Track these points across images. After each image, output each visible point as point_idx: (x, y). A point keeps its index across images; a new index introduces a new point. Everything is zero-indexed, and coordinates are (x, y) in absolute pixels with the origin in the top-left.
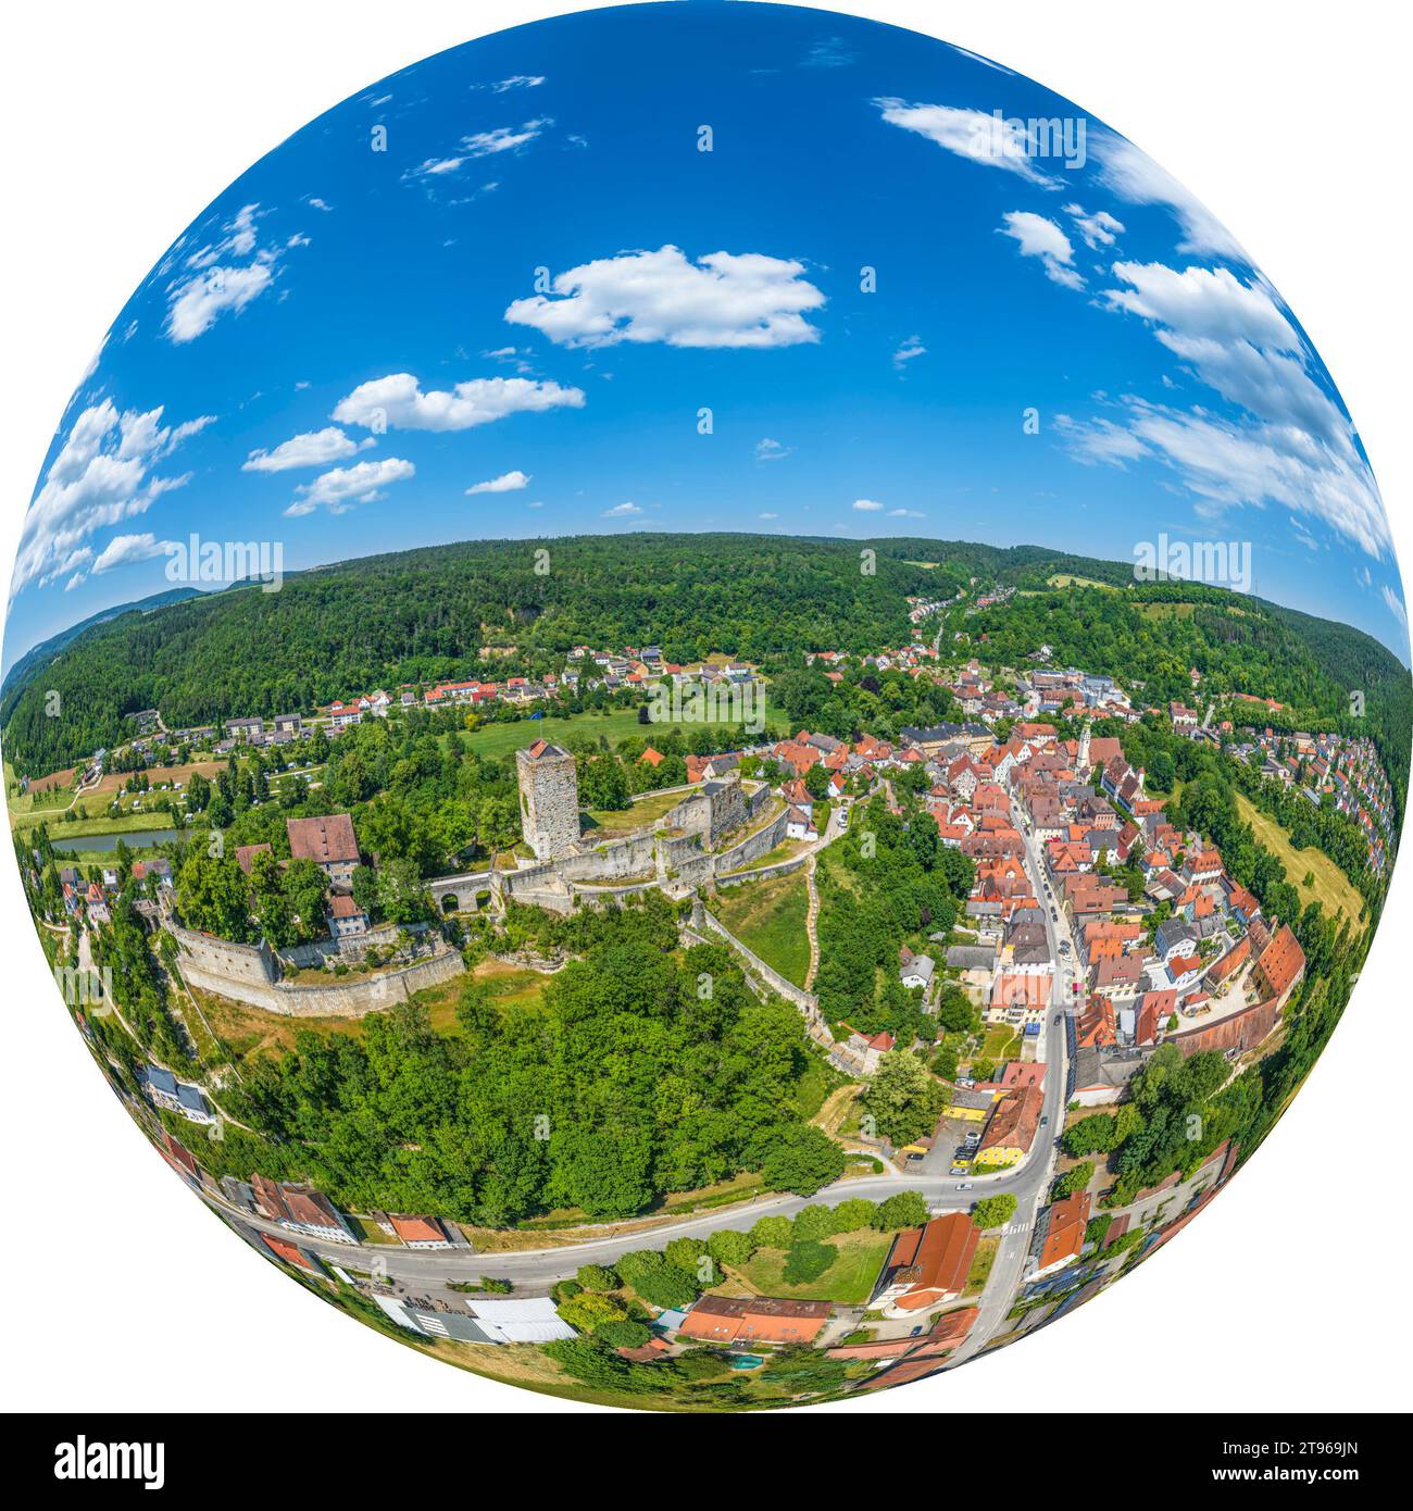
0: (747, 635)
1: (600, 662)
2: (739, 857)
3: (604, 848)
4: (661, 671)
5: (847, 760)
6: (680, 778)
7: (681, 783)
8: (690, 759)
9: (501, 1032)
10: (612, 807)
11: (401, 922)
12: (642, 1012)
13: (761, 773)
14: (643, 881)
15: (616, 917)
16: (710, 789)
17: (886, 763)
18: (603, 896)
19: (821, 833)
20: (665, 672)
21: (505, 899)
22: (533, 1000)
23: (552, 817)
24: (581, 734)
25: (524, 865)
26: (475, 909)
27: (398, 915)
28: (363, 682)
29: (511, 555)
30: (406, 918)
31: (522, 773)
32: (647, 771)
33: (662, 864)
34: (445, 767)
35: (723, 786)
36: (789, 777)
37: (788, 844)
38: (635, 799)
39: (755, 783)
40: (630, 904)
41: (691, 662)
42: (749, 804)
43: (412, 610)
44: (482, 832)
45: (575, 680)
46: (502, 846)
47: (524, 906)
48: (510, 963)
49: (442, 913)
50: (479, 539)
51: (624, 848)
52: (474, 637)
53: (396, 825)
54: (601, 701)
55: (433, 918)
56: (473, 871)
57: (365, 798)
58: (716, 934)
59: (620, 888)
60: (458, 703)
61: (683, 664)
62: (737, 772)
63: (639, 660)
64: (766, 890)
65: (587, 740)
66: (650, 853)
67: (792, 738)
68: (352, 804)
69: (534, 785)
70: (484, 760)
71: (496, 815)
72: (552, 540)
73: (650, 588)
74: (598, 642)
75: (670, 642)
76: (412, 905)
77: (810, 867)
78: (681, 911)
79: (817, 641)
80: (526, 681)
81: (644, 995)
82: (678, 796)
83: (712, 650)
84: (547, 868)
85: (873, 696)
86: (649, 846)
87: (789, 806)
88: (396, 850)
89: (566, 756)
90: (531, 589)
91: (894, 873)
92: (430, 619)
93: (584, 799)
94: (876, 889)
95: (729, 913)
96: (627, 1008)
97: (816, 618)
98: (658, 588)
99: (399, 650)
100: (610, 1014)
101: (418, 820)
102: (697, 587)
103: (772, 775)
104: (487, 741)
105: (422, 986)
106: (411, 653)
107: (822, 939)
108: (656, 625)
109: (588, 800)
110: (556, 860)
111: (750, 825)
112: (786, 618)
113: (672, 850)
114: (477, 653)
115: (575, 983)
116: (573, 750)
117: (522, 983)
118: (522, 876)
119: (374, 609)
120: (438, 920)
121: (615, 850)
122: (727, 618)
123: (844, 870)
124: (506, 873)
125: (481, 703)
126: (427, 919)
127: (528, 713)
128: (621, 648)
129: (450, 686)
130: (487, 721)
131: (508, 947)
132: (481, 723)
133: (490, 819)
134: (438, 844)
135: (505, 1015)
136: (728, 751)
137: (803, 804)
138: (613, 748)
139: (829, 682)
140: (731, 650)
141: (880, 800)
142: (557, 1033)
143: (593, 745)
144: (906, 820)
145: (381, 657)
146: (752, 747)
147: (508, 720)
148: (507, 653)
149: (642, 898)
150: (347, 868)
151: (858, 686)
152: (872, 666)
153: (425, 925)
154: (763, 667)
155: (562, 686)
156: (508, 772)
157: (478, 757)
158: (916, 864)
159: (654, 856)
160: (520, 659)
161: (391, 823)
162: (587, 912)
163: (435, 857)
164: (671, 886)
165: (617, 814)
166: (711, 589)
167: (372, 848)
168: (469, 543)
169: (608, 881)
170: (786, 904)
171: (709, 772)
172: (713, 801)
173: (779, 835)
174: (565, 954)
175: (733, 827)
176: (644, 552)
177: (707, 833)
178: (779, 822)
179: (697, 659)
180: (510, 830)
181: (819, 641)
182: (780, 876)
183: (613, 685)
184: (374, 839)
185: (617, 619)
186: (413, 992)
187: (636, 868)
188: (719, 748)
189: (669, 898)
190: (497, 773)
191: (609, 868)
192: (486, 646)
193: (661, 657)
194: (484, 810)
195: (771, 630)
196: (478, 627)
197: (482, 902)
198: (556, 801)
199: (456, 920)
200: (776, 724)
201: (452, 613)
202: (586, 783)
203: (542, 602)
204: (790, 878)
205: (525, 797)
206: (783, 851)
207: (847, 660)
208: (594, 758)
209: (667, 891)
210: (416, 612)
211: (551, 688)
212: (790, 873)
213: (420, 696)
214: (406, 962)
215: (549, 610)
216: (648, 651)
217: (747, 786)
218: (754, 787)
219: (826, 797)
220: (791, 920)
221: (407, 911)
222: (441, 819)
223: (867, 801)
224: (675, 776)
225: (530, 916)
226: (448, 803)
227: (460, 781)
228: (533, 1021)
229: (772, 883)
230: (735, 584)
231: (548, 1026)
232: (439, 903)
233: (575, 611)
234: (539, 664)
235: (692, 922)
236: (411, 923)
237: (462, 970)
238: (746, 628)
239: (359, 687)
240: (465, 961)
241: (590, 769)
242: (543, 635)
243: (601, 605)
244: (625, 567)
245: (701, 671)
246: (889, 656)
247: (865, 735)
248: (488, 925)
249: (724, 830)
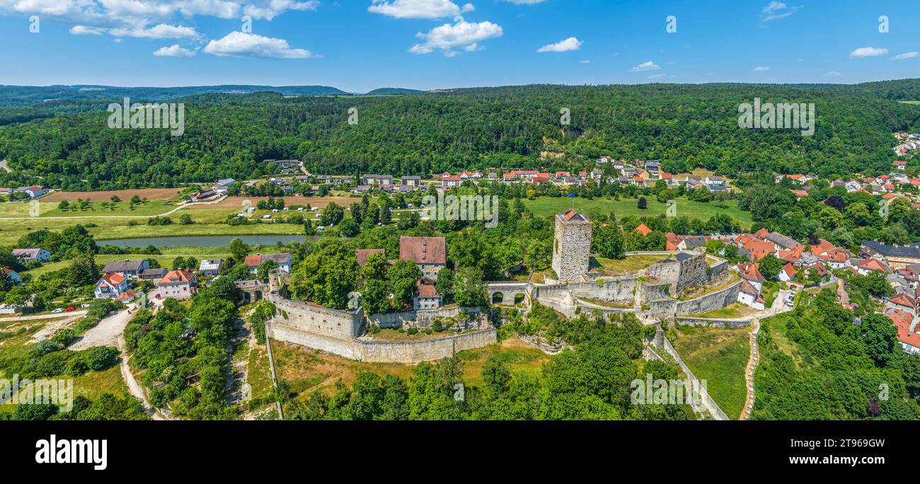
0: (727, 157)
1: (617, 167)
2: (696, 306)
3: (602, 281)
4: (658, 177)
5: (801, 257)
6: (660, 246)
7: (661, 249)
8: (670, 235)
9: (508, 389)
10: (611, 256)
11: (463, 305)
12: (606, 398)
13: (722, 253)
14: (624, 307)
15: (602, 327)
16: (681, 257)
17: (842, 265)
18: (596, 311)
19: (768, 305)
20: (661, 178)
21: (533, 301)
22: (534, 371)
23: (572, 256)
24: (598, 209)
25: (549, 282)
26: (513, 304)
27: (462, 301)
28: (465, 163)
29: (566, 95)
30: (468, 303)
31: (558, 227)
32: (639, 238)
33: (639, 299)
34: (510, 218)
35: (691, 256)
36: (745, 259)
37: (737, 307)
38: (627, 254)
39: (717, 259)
40: (612, 320)
41: (681, 173)
42: (709, 272)
43: (499, 124)
44: (526, 258)
45: (599, 176)
46: (538, 269)
47: (543, 307)
48: (527, 342)
49: (491, 303)
50: (546, 84)
51: (615, 284)
52: (538, 143)
53: (474, 247)
54: (614, 191)
55: (484, 305)
56: (516, 281)
57: (456, 229)
58: (670, 357)
59: (608, 308)
60: (523, 182)
61: (674, 173)
62: (704, 249)
63: (644, 168)
64: (714, 335)
65: (602, 213)
66: (632, 289)
67: (753, 232)
68: (448, 232)
69: (564, 235)
70: (535, 217)
71: (537, 250)
72: (594, 87)
73: (658, 122)
74: (617, 155)
75: (667, 158)
76: (473, 295)
77: (754, 328)
78: (647, 333)
79: (788, 165)
80: (568, 174)
81: (611, 386)
82: (657, 257)
83: (697, 166)
84: (563, 287)
85: (836, 211)
86: (632, 286)
87: (742, 280)
88: (471, 262)
89: (587, 221)
90: (577, 118)
91: (839, 357)
92: (511, 131)
93: (594, 248)
94: (817, 364)
95: (682, 343)
96: (596, 392)
97: (790, 148)
98: (664, 122)
99: (490, 147)
100: (584, 393)
101: (488, 246)
102: (692, 122)
103: (731, 255)
104: (539, 207)
105: (465, 348)
106: (497, 149)
107: (759, 387)
108: (659, 146)
109: (597, 249)
110: (570, 282)
111: (708, 286)
112: (762, 147)
113: (648, 291)
114: (539, 154)
115: (566, 365)
116: (592, 218)
117: (532, 357)
118: (546, 288)
119: (475, 121)
120: (487, 307)
121: (609, 283)
122: (712, 145)
123: (786, 339)
124: (537, 285)
125: (538, 184)
126: (480, 305)
127: (567, 192)
128: (632, 159)
129: (520, 172)
130: (540, 195)
131: (528, 331)
132: (536, 195)
133: (533, 252)
134: (498, 261)
135: (514, 377)
136: (699, 234)
137: (755, 281)
138: (618, 220)
139: (794, 197)
140: (712, 167)
141: (830, 294)
142: (545, 398)
143: (605, 217)
144: (858, 316)
145: (478, 150)
146: (718, 234)
147: (553, 195)
148: (557, 156)
149: (621, 319)
150: (436, 268)
151: (823, 202)
152: (841, 190)
153: (478, 309)
154: (737, 180)
155: (590, 179)
156: (549, 226)
157: (532, 215)
158: (865, 356)
159: (634, 292)
160: (566, 160)
161: (471, 246)
162: (583, 319)
163: (495, 269)
164: (643, 314)
165: (614, 261)
166: (704, 124)
167: (455, 258)
168: (538, 85)
169: (601, 302)
170: (730, 350)
171: (682, 246)
172: (682, 265)
173: (730, 298)
174: (563, 343)
175: (694, 285)
176: (657, 97)
177: (674, 285)
178: (732, 289)
179: (685, 171)
180: (545, 260)
181: (790, 166)
182: (727, 328)
183: (624, 182)
184: (458, 253)
185: (632, 141)
186: (457, 351)
187: (621, 297)
188: (692, 231)
189: (640, 322)
190: (542, 225)
191: (603, 294)
192: (545, 150)
193: (659, 167)
194: (530, 246)
195: (748, 155)
196: (541, 138)
197: (518, 300)
198: (576, 247)
199: (499, 309)
200: (740, 221)
201: (525, 128)
202: (597, 239)
203: (583, 127)
204: (736, 332)
205: (557, 242)
206: (732, 310)
207: (815, 182)
208: (605, 225)
209: (639, 317)
210: (502, 126)
211: (583, 179)
212: (736, 328)
213: (501, 175)
214: (460, 330)
215: (587, 132)
216: (650, 163)
217: (709, 259)
218: (716, 261)
219: (776, 280)
220: (732, 364)
221: (469, 298)
222: (503, 247)
223: (816, 291)
224: (657, 244)
225: (546, 314)
226: (509, 239)
227: (519, 227)
228: (531, 385)
229: (720, 331)
230: (723, 121)
231: (540, 391)
232: (491, 297)
233: (604, 134)
234: (577, 164)
235: (654, 343)
236: (470, 306)
237: (495, 341)
238: (727, 153)
239: (462, 166)
240: (498, 336)
241: (601, 231)
242: (582, 147)
243: (622, 131)
244: (642, 107)
245: (687, 179)
246: (861, 182)
247: (822, 240)
248: (518, 315)
249: (687, 286)
